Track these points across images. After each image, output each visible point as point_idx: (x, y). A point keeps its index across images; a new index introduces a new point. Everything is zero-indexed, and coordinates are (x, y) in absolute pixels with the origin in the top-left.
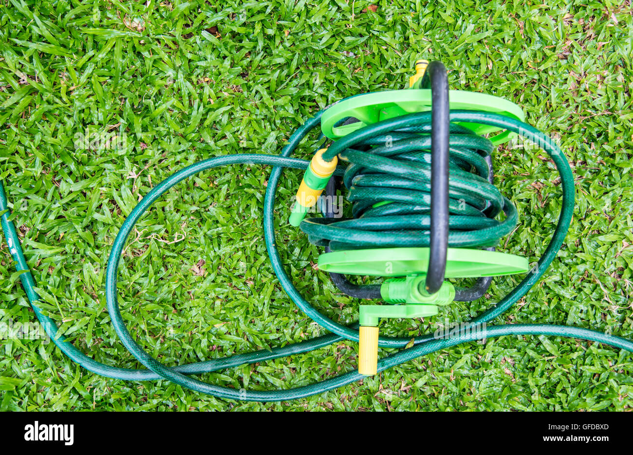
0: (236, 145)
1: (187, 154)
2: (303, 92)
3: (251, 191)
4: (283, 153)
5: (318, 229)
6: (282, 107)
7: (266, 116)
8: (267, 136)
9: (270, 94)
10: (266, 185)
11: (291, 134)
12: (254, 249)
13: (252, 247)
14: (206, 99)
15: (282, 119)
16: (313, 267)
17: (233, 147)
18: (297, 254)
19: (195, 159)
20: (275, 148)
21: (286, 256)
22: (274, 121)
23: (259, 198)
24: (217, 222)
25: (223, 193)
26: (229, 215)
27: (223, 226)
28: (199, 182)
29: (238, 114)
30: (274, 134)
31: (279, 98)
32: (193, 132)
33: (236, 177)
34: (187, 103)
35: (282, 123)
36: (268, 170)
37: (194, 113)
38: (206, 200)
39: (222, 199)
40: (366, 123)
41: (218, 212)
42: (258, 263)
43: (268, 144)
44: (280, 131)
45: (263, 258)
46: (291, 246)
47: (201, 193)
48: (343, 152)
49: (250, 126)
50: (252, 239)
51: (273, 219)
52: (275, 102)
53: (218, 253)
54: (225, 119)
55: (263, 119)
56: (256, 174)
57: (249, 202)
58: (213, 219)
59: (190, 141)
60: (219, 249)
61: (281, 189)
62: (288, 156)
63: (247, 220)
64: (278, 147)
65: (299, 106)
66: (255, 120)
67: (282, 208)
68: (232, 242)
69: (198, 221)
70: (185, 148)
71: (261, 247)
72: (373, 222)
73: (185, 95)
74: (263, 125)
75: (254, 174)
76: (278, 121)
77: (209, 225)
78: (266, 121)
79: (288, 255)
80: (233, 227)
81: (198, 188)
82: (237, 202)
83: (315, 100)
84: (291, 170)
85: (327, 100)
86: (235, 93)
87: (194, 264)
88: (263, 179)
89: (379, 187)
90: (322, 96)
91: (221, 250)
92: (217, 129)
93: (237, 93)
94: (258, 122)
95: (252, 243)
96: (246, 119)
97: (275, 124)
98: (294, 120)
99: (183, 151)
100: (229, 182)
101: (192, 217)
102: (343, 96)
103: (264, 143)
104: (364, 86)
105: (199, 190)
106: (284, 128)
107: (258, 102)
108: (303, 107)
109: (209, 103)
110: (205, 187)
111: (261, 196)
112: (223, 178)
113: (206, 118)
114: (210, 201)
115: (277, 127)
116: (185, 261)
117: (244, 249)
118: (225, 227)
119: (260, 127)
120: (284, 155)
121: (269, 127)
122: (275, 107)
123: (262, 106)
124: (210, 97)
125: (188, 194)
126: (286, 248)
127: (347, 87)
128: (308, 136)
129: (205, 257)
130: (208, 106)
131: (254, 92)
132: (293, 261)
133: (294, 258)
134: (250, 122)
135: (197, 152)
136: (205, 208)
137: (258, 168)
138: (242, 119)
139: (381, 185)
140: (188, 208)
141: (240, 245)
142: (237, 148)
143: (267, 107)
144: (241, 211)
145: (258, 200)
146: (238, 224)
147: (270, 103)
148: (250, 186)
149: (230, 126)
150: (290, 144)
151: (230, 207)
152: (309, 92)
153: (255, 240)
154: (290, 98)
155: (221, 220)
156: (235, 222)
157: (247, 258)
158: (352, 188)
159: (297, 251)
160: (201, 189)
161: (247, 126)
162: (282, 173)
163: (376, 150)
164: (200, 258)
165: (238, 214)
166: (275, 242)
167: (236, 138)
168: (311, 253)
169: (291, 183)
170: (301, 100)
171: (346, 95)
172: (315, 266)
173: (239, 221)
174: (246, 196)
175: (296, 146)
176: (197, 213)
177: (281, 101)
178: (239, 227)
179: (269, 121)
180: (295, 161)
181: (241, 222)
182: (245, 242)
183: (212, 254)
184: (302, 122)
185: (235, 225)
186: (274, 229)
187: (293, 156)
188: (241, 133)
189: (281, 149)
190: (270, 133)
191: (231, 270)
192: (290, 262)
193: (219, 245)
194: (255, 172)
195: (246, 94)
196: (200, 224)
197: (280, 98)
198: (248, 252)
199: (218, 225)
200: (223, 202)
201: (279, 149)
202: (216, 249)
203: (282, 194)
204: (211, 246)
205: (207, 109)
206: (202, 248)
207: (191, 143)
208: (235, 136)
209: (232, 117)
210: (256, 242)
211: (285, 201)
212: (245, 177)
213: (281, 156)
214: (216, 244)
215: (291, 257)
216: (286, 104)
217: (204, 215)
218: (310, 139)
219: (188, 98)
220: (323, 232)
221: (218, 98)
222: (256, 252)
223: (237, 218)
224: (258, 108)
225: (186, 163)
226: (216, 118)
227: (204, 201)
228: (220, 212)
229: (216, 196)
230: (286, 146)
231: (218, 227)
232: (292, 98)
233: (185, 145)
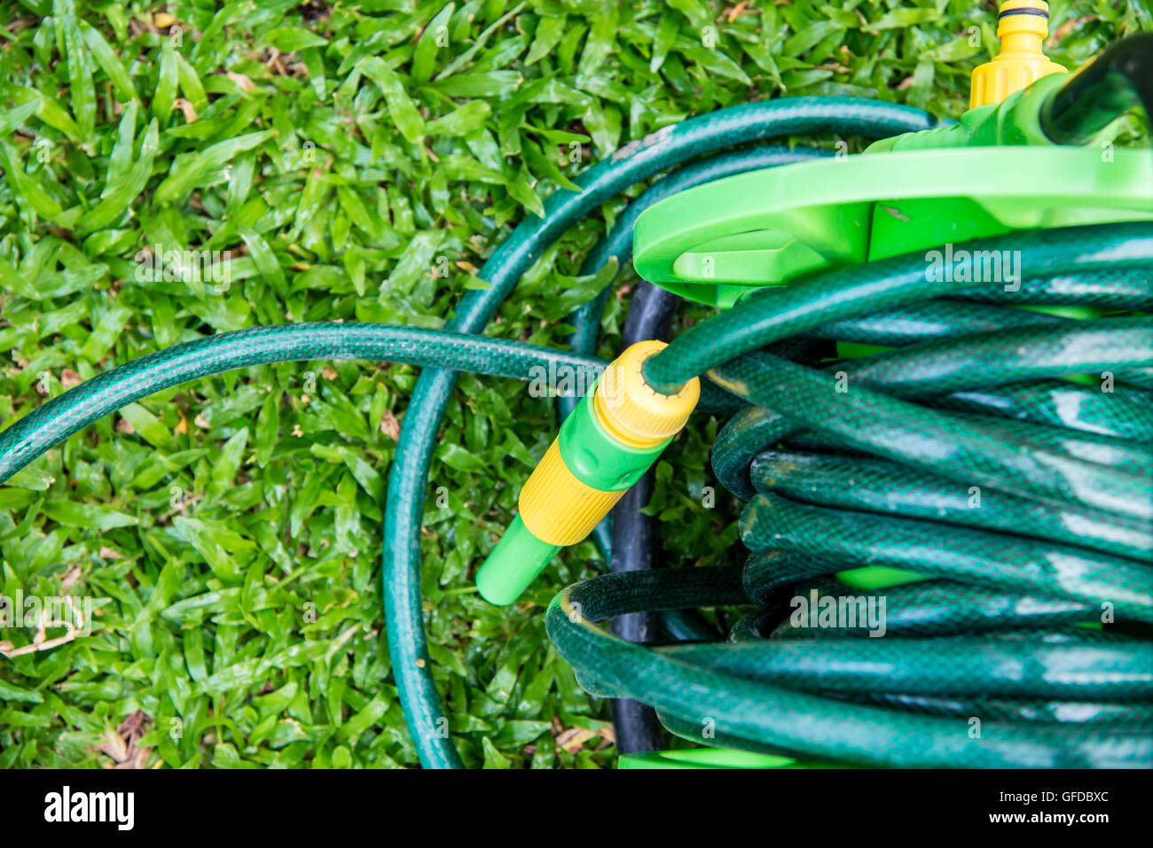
0: (281, 280)
1: (90, 306)
2: (539, 88)
3: (337, 453)
4: (462, 317)
5: (643, 674)
6: (460, 141)
7: (394, 173)
8: (399, 249)
9: (412, 91)
10: (390, 430)
11: (486, 246)
12: (341, 670)
13: (335, 661)
14: (165, 100)
15: (454, 185)
16: (561, 740)
17: (267, 288)
18: (503, 695)
19: (120, 329)
20: (431, 295)
21: (463, 701)
22: (427, 192)
23: (364, 483)
24: (204, 568)
25: (231, 457)
26: (251, 544)
27: (226, 584)
28: (137, 419)
29: (289, 161)
30: (425, 243)
31: (447, 109)
32: (114, 225)
33: (277, 400)
34: (87, 109)
35: (455, 204)
36: (402, 380)
37: (121, 153)
38: (162, 483)
39: (224, 483)
40: (822, 254)
41: (210, 532)
42: (357, 727)
43: (402, 281)
44: (449, 233)
45: (377, 709)
46: (479, 662)
47: (140, 455)
48: (733, 363)
49: (332, 207)
50: (336, 632)
51: (419, 559)
52: (432, 126)
53: (204, 688)
54: (240, 181)
55: (383, 184)
56: (356, 390)
57: (326, 498)
58: (187, 557)
59: (102, 258)
60: (210, 672)
61: (452, 453)
62: (477, 330)
63: (314, 561)
64: (441, 291)
65: (523, 142)
66: (353, 186)
67: (452, 520)
68: (259, 643)
69: (127, 565)
70: (81, 286)
71: (371, 662)
72: (866, 659)
73: (80, 78)
74: (383, 208)
75: (347, 392)
76: (440, 195)
77: (173, 580)
78: (395, 191)
79: (470, 697)
80: (266, 587)
81: (130, 438)
82: (280, 490)
83: (579, 122)
84: (486, 380)
85: (625, 123)
86: (277, 80)
87: (108, 725)
88: (377, 405)
89: (883, 514)
90: (605, 103)
91: (215, 679)
92: (204, 213)
93: (284, 80)
94: (366, 196)
95: (335, 647)
96: (318, 183)
97: (428, 204)
98: (498, 195)
99: (74, 296)
100: (252, 418)
101: (105, 551)
102: (684, 108)
103: (385, 275)
104: (762, 72)
105: (135, 446)
106: (461, 220)
107: (364, 119)
108: (536, 147)
109: (179, 115)
110: (157, 434)
111: (374, 474)
112: (228, 404)
113: (166, 175)
114: (176, 489)
115: (433, 214)
116: (73, 715)
117: (304, 672)
118: (234, 592)
119: (374, 214)
120: (464, 328)
121: (405, 215)
122: (430, 142)
123: (383, 137)
124: (181, 95)
125: (90, 460)
126: (463, 672)
127: (700, 75)
128: (553, 255)
129: (152, 700)
130: (175, 132)
131: (353, 81)
132: (487, 719)
133: (490, 708)
134: (333, 193)
135: (126, 301)
136: (154, 512)
137: (361, 368)
138: (303, 182)
139: (893, 508)
140: (92, 518)
141: (287, 656)
142: (284, 291)
143: (398, 140)
144: (296, 528)
145: (360, 488)
146: (282, 575)
147: (414, 127)
148: (330, 437)
149: (256, 205)
150: (486, 287)
151: (252, 510)
152: (558, 91)
153: (345, 636)
154: (486, 108)
155: (220, 561)
156: (271, 568)
157: (318, 707)
158: (763, 500)
159: (505, 681)
160: (143, 443)
161: (322, 207)
162: (456, 391)
163: (873, 369)
164: (131, 707)
165: (284, 535)
166: (423, 653)
167: (282, 252)
168: (554, 689)
169: (485, 427)
170: (529, 121)
171: (695, 106)
172: (567, 735)
173: (287, 567)
174: (317, 474)
175: (511, 291)
176: (128, 538)
177: (454, 123)
178: (287, 588)
179: (406, 192)
180: (503, 348)
181: (295, 567)
182: (310, 643)
183: (180, 693)
184: (535, 206)
185: (271, 579)
186: (420, 597)
187: (495, 327)
188: (301, 236)
189: (453, 301)
190: (409, 238)
191: (252, 750)
192: (480, 726)
193: (210, 654)
194: (353, 382)
195: (320, 85)
196: (138, 575)
197: (451, 110)
198: (320, 681)
199: (211, 584)
200: (227, 494)
201: (444, 300)
202: (198, 671)
203: (453, 471)
204: (177, 661)
205: (169, 140)
206: (143, 667)
207: (104, 269)
208: (278, 244)
209: (267, 171)
210: (350, 644)
211: (462, 492)
212: (316, 404)
213: (450, 329)
214: (195, 651)
215: (481, 705)
216: (472, 133)
217: (153, 541)
218: (561, 267)
219: (92, 93)
220: (665, 690)
221: (214, 97)
222: (351, 683)
223: (279, 553)
224: (364, 142)
225: (84, 341)
226: (205, 179)
227: (154, 488)
228: (218, 535)
229: (200, 471)
230: (472, 294)
231: (206, 591)
232: (494, 109)
233: (81, 275)
